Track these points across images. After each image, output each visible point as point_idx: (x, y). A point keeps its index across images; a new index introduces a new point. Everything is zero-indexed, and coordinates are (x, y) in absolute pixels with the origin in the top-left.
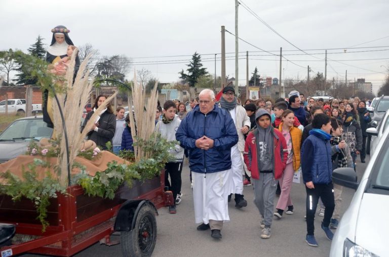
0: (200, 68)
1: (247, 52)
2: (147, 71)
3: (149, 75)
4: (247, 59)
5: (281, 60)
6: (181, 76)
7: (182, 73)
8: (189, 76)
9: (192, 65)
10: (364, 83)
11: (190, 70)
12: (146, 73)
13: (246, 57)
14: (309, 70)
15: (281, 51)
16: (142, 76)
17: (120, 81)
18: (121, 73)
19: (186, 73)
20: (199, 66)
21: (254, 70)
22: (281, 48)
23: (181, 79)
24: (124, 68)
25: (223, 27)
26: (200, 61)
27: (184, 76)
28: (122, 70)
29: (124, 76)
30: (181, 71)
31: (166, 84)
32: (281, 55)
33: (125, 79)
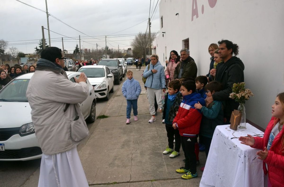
0: (46, 46)
1: (62, 38)
2: (15, 48)
3: (16, 50)
4: (63, 41)
5: (80, 42)
6: (36, 50)
7: (36, 48)
8: (40, 50)
9: (41, 44)
10: (131, 50)
11: (41, 47)
12: (15, 49)
13: (62, 40)
14: (97, 46)
15: (80, 37)
16: (12, 51)
17: (2, 53)
18: (2, 49)
19: (39, 48)
20: (45, 45)
21: (76, 45)
22: (80, 36)
23: (37, 52)
24: (3, 46)
25: (42, 27)
26: (46, 42)
27: (37, 50)
28: (2, 48)
29: (4, 51)
30: (36, 47)
31: (27, 54)
32: (80, 39)
33: (5, 52)
